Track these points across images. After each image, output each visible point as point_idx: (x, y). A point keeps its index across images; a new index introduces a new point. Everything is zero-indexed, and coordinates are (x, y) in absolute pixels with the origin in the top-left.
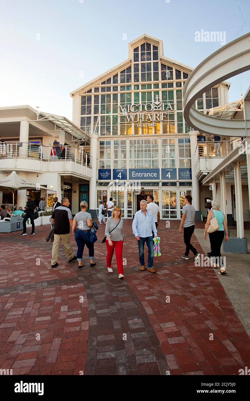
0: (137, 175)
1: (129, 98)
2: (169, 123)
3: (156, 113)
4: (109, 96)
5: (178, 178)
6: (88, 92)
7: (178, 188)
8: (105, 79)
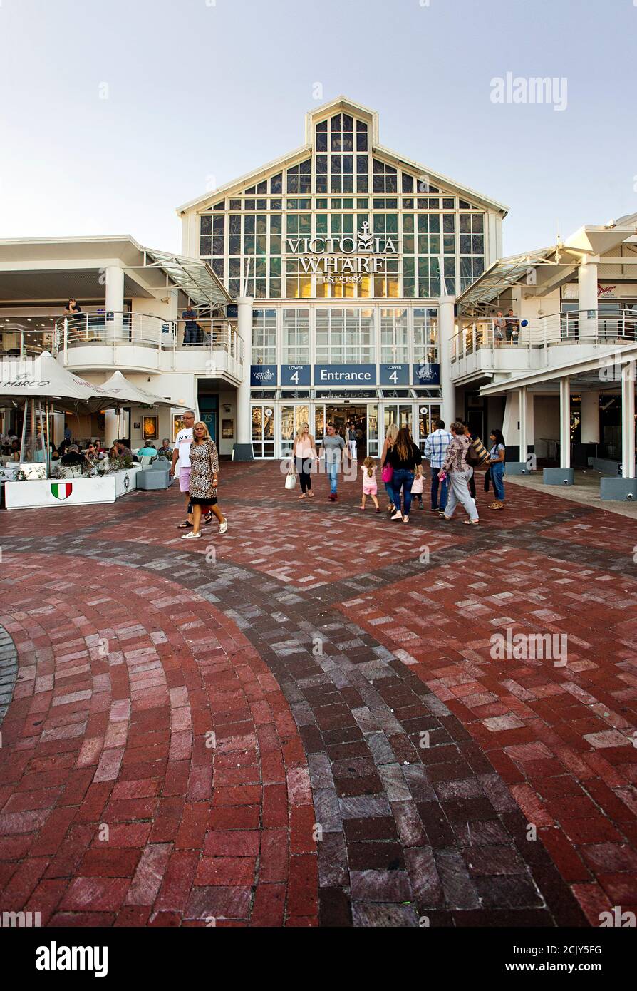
0: (331, 376)
1: (306, 226)
2: (386, 277)
3: (363, 257)
4: (262, 218)
5: (411, 383)
6: (217, 207)
7: (416, 401)
8: (255, 183)
